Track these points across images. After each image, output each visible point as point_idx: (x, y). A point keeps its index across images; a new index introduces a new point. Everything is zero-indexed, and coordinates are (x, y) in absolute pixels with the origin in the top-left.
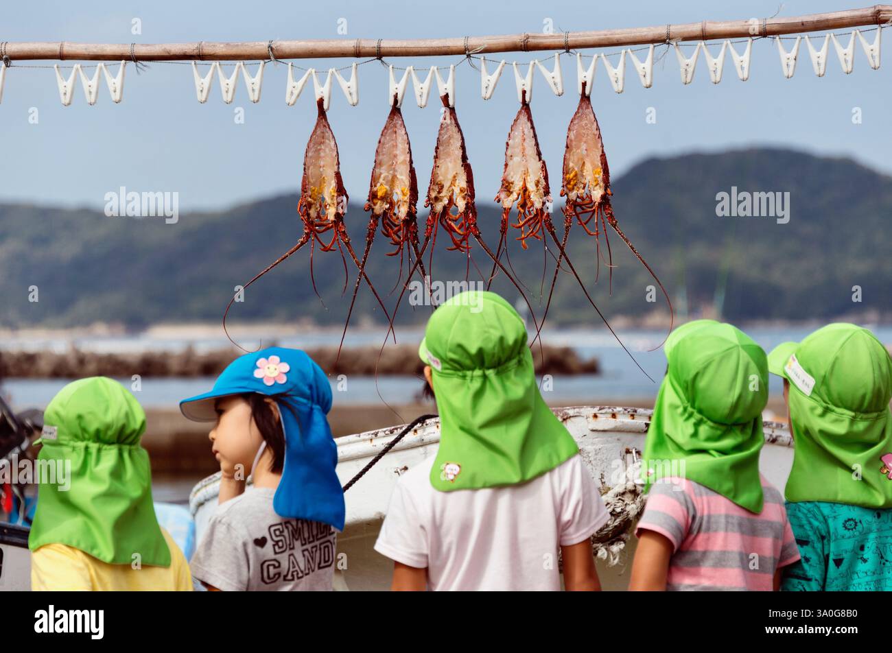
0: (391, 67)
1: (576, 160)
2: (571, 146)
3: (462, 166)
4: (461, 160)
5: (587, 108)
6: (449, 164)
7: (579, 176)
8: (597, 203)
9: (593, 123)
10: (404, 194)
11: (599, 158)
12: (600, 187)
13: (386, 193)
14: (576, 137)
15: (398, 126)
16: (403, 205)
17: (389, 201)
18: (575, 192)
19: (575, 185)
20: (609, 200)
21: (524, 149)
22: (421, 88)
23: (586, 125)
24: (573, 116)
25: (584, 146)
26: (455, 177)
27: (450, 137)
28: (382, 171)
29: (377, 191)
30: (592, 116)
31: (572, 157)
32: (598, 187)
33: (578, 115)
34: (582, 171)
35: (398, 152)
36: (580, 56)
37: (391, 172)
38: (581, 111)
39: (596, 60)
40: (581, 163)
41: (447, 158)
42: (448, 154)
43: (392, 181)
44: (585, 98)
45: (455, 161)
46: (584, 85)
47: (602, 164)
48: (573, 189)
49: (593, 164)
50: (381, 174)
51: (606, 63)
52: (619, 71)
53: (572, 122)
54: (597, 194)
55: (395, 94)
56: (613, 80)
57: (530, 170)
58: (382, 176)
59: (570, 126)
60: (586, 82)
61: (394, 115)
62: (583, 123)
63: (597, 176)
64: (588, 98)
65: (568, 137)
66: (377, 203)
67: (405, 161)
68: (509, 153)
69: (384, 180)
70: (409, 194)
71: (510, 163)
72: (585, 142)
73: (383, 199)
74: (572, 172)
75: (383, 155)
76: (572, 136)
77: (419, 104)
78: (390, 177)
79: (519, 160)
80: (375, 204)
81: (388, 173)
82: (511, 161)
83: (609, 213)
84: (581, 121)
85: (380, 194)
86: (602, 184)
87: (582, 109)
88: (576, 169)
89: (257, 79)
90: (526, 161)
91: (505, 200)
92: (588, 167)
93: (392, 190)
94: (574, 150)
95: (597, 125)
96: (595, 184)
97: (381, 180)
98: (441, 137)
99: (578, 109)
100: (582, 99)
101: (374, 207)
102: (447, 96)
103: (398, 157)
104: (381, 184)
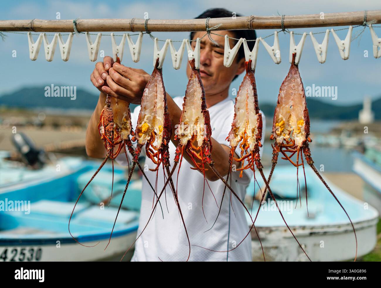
0: (155, 39)
1: (284, 113)
2: (282, 102)
3: (202, 112)
4: (201, 108)
5: (295, 73)
6: (193, 110)
7: (286, 125)
8: (299, 147)
9: (299, 86)
10: (160, 131)
11: (303, 112)
12: (302, 134)
13: (148, 129)
14: (286, 95)
15: (158, 81)
16: (160, 138)
17: (151, 135)
18: (282, 137)
19: (283, 132)
20: (308, 145)
21: (247, 104)
22: (176, 54)
23: (294, 86)
24: (284, 79)
25: (291, 103)
26: (197, 119)
27: (195, 91)
28: (146, 113)
29: (141, 127)
30: (299, 80)
31: (281, 111)
32: (300, 134)
33: (288, 79)
34: (288, 121)
35: (157, 100)
36: (293, 34)
37: (153, 114)
38: (290, 75)
39: (305, 37)
40: (288, 115)
41: (192, 105)
42: (193, 103)
43: (153, 121)
44: (294, 66)
45: (197, 109)
46: (294, 55)
47: (305, 117)
48: (281, 134)
49: (297, 116)
50: (145, 115)
51: (313, 39)
52: (324, 46)
53: (283, 83)
54: (299, 140)
55: (157, 58)
56: (318, 52)
57: (250, 120)
58: (146, 117)
59: (282, 86)
60: (296, 54)
61: (156, 73)
62: (292, 85)
63: (300, 126)
64: (297, 66)
65: (279, 95)
66: (141, 136)
67: (161, 106)
68: (237, 106)
69: (147, 119)
70: (163, 130)
71: (238, 114)
72: (292, 100)
73: (145, 133)
74: (280, 122)
75: (147, 102)
76: (283, 94)
77: (174, 67)
78: (152, 118)
79: (244, 112)
80: (140, 137)
81: (150, 114)
82: (239, 112)
83: (308, 155)
84: (290, 83)
85: (143, 129)
86: (304, 133)
87: (292, 74)
88: (284, 120)
89: (66, 45)
90: (248, 113)
91: (232, 140)
92: (293, 119)
93: (153, 127)
94: (284, 105)
95: (303, 87)
96: (298, 132)
97: (145, 120)
98: (188, 90)
99: (288, 74)
100: (292, 66)
101: (139, 139)
102: (194, 61)
103: (157, 104)
104: (145, 122)
